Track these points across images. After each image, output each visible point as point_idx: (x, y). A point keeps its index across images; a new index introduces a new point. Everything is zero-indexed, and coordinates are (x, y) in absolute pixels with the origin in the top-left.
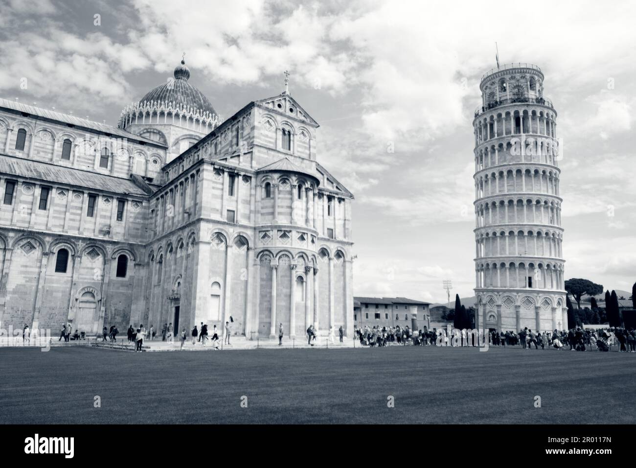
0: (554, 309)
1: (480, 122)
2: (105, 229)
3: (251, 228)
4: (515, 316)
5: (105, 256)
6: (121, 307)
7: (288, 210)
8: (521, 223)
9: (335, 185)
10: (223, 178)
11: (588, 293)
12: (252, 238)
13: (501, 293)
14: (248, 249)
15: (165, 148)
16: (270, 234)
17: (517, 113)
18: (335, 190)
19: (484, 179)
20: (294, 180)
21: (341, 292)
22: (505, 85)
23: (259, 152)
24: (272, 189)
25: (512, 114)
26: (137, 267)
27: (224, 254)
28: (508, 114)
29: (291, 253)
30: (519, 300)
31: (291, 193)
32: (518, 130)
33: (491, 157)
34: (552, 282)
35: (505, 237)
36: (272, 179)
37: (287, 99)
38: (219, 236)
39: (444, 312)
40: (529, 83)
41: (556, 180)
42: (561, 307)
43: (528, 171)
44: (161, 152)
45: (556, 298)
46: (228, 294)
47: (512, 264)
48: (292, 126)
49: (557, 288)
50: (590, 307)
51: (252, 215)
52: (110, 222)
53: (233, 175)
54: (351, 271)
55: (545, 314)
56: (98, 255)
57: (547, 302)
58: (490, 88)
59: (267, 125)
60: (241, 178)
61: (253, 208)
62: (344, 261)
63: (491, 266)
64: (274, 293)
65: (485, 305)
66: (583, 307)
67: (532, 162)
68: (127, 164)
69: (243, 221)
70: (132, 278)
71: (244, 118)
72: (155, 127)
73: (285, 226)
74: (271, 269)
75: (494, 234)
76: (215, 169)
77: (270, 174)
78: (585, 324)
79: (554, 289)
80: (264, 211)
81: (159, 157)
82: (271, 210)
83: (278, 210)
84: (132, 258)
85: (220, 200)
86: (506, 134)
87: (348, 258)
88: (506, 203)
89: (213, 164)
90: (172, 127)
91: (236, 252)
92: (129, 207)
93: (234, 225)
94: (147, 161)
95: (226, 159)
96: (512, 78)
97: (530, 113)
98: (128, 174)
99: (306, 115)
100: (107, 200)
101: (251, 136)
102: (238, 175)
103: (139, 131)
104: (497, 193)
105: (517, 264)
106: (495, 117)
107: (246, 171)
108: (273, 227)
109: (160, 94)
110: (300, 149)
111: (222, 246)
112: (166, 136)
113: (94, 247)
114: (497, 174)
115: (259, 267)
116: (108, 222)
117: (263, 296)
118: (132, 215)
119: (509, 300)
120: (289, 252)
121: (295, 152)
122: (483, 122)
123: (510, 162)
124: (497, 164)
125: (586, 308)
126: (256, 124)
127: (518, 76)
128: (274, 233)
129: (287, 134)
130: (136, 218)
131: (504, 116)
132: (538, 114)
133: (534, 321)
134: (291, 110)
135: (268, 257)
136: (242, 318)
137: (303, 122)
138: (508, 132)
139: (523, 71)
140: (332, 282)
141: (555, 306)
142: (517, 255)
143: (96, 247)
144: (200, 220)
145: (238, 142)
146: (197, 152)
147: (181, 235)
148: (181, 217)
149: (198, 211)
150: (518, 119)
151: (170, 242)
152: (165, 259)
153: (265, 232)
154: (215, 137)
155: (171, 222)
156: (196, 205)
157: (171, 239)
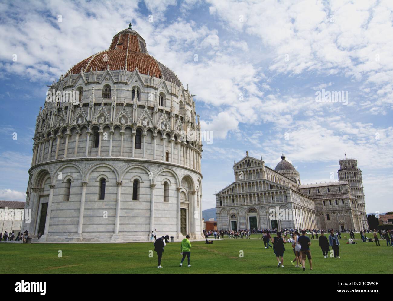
144: (351, 210)
145: (340, 190)
146: (318, 188)
147: (340, 211)
148: (337, 207)
149: (348, 207)
150: (355, 174)
151: (334, 212)
152: (331, 215)
153: (355, 211)
154: (328, 187)
155: (331, 207)
156: (345, 206)
157: (335, 211)
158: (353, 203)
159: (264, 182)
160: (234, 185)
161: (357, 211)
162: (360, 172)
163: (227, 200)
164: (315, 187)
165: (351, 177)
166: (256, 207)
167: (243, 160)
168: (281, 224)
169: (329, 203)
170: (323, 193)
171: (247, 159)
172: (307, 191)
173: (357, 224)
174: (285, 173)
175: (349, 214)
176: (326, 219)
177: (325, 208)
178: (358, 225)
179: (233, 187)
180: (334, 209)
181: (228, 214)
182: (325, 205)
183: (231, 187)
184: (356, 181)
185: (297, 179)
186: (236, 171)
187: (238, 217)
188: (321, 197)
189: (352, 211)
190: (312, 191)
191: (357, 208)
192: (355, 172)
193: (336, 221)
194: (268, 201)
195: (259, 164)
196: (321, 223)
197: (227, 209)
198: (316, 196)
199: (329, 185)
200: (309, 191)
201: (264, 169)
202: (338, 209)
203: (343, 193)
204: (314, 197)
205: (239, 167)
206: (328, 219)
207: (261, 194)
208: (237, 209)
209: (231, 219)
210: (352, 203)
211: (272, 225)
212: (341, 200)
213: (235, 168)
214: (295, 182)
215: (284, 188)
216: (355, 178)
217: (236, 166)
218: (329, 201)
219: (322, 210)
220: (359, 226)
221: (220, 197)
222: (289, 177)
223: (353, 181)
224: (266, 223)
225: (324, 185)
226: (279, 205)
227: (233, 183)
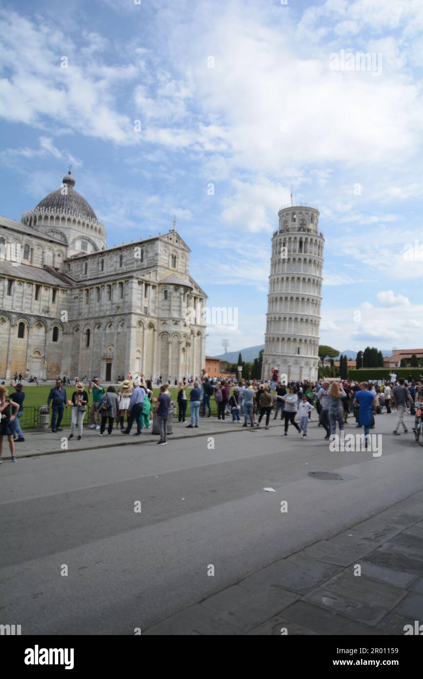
0: (310, 368)
1: (277, 240)
2: (46, 309)
3: (156, 318)
4: (288, 372)
5: (46, 328)
6: (56, 361)
7: (178, 308)
8: (297, 313)
9: (198, 290)
10: (142, 287)
11: (329, 356)
12: (157, 324)
13: (280, 357)
14: (154, 330)
15: (66, 246)
16: (168, 322)
17: (301, 238)
18: (198, 293)
19: (276, 280)
20: (182, 290)
21: (199, 356)
22: (295, 216)
23: (160, 270)
24: (169, 295)
25: (298, 239)
26: (65, 335)
27: (141, 334)
28: (295, 238)
29: (180, 334)
30: (291, 362)
31: (180, 298)
32: (300, 251)
33: (282, 266)
34: (311, 351)
35: (286, 321)
36: (169, 288)
37: (175, 234)
38: (140, 323)
39: (228, 366)
40: (310, 218)
41: (320, 285)
42: (315, 368)
43: (304, 279)
44: (63, 249)
45: (312, 361)
46: (145, 357)
47: (289, 339)
48: (177, 252)
49: (314, 355)
50: (329, 365)
51: (157, 310)
52: (49, 304)
53: (147, 285)
54: (205, 343)
55: (305, 371)
56: (41, 326)
57: (307, 364)
58: (285, 217)
59: (164, 252)
60: (151, 287)
61: (157, 305)
62: (201, 338)
63: (276, 339)
64: (170, 357)
65: (269, 364)
66: (325, 365)
67: (307, 273)
68: (41, 257)
69: (152, 314)
70: (62, 342)
71: (148, 245)
72: (57, 229)
73: (177, 318)
74: (168, 343)
75: (280, 318)
76: (139, 282)
77: (168, 285)
78: (326, 377)
79: (312, 356)
80: (163, 308)
81: (62, 252)
82: (167, 308)
83: (173, 308)
84: (62, 329)
85: (140, 301)
86: (293, 252)
87: (203, 336)
88: (289, 299)
89: (137, 279)
90: (71, 230)
91: (148, 332)
92: (59, 294)
93: (148, 316)
94: (54, 256)
95: (144, 275)
96: (300, 213)
97: (309, 240)
98: (42, 264)
99: (185, 245)
100: (46, 289)
101: (155, 259)
102: (149, 285)
103: (45, 230)
104: (284, 291)
105: (292, 339)
106: (287, 239)
107: (154, 283)
108: (169, 319)
109: (58, 202)
110: (181, 267)
111: (141, 329)
112: (67, 236)
113: (40, 321)
114: (285, 279)
115: (160, 341)
116: (46, 304)
117: (162, 359)
118: (61, 300)
119: (285, 362)
120: (178, 333)
121: (179, 270)
122: (279, 241)
123: (293, 271)
124: (285, 271)
125: (327, 366)
126: (159, 252)
127: (304, 212)
128: (170, 322)
129: (174, 258)
130: (63, 302)
131: (293, 239)
132: (314, 242)
133: (299, 375)
134: (177, 241)
135: (166, 336)
136: (151, 371)
137: (183, 250)
138: (294, 251)
139: (307, 209)
140: (195, 351)
141: (312, 366)
142: (292, 333)
143: (41, 321)
145: (142, 259)
147: (112, 320)
148: (109, 307)
150: (301, 242)
151: (99, 322)
152: (94, 332)
153: (164, 321)
154: (121, 251)
155: (98, 309)
156: (124, 302)
157: (101, 320)
158: (166, 298)
169: (95, 296)
172: (82, 266)
174: (40, 217)
175: (126, 329)
176: (83, 344)
177: (87, 310)
180: (102, 314)
182: (88, 302)
184: (300, 259)
185: (73, 234)
190: (90, 265)
193: (98, 351)
198: (95, 279)
200: (86, 265)
202: (108, 313)
203: (146, 266)
206: (88, 343)
212: (118, 286)
218: (95, 290)
219: (81, 317)
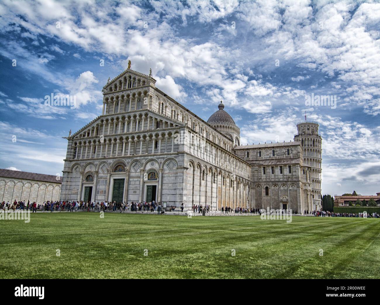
12: (302, 186)
22: (308, 127)
40: (316, 129)
52: (249, 174)
58: (303, 127)
64: (309, 202)
71: (292, 147)
72: (229, 133)
74: (308, 195)
77: (305, 167)
82: (305, 178)
84: (251, 186)
90: (234, 134)
101: (298, 155)
108: (307, 183)
112: (233, 137)
115: (305, 194)
144: (299, 181)
145: (289, 154)
146: (259, 150)
147: (284, 183)
148: (282, 177)
149: (296, 178)
150: (314, 141)
151: (275, 184)
152: (272, 188)
153: (305, 184)
154: (273, 148)
155: (273, 177)
156: (292, 175)
157: (277, 183)
158: (304, 173)
159: (146, 115)
160: (99, 122)
161: (308, 185)
162: (320, 139)
163: (84, 150)
164: (256, 148)
165: (308, 145)
166: (126, 161)
167: (121, 76)
168: (162, 195)
169: (271, 171)
170: (266, 157)
171: (127, 75)
172: (245, 153)
173: (305, 202)
175: (295, 188)
176: (264, 194)
177: (265, 177)
178: (306, 205)
179: (98, 125)
180: (277, 180)
181: (82, 173)
182: (264, 173)
183: (95, 125)
184: (314, 150)
185: (235, 136)
186: (107, 96)
187: (95, 179)
188: (261, 163)
189: (300, 183)
190: (251, 153)
191: (308, 181)
192: (314, 139)
193: (276, 198)
194: (147, 151)
195: (144, 82)
196: (256, 200)
197: (82, 164)
198: (256, 160)
199: (275, 146)
200: (248, 153)
201: (151, 92)
202: (281, 180)
203: (292, 157)
204: (252, 162)
205: (113, 89)
206: (267, 194)
207: (139, 137)
208: (96, 165)
209: (85, 182)
210: (302, 172)
211: (147, 195)
212: (287, 167)
213: (105, 90)
214: (230, 140)
215: (176, 126)
216: (314, 146)
217: (109, 87)
218: (270, 168)
219: (261, 181)
220: (308, 206)
221: (76, 144)
222: (222, 132)
223: (311, 150)
224: (138, 192)
225: (269, 146)
226: (163, 158)
227: (99, 118)
